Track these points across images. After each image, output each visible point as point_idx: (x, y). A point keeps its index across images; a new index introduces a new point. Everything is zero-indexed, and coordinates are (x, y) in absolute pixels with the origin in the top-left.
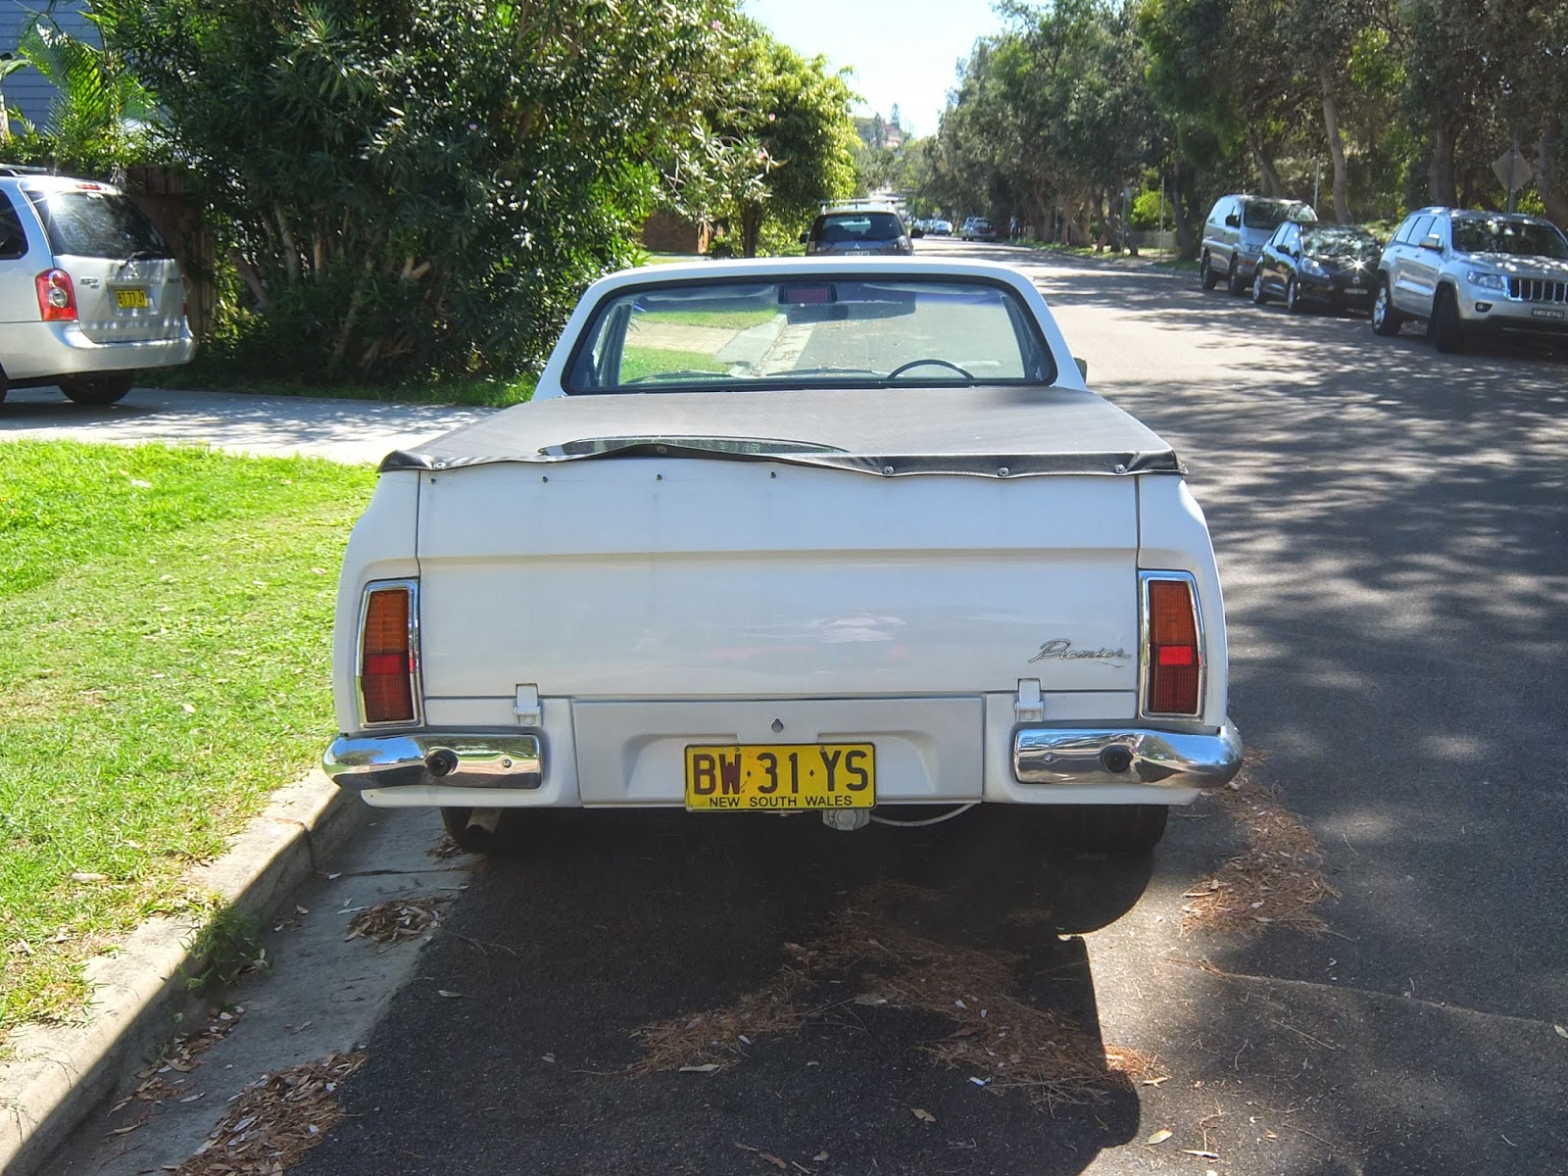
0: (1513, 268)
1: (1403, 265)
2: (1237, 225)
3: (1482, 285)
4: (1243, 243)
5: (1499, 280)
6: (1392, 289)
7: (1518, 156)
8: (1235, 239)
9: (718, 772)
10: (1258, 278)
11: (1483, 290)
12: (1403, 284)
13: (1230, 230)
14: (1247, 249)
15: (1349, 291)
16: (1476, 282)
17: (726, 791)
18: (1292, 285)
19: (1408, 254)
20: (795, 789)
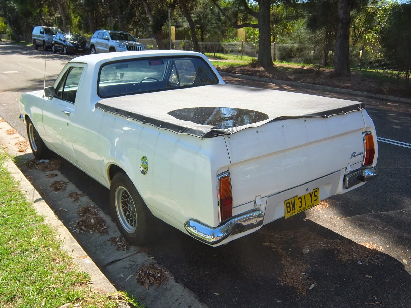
0: (127, 44)
1: (98, 43)
2: (43, 34)
3: (121, 47)
4: (46, 38)
5: (124, 46)
6: (96, 48)
7: (112, 18)
8: (43, 37)
9: (291, 206)
10: (53, 46)
11: (121, 49)
12: (99, 48)
13: (41, 35)
14: (47, 39)
15: (79, 49)
16: (119, 47)
17: (293, 211)
18: (65, 48)
19: (99, 41)
20: (305, 205)
